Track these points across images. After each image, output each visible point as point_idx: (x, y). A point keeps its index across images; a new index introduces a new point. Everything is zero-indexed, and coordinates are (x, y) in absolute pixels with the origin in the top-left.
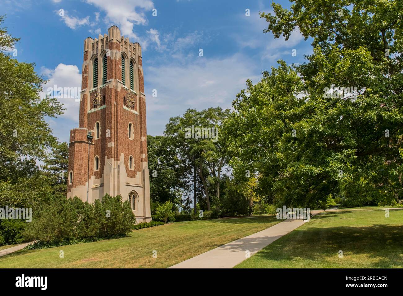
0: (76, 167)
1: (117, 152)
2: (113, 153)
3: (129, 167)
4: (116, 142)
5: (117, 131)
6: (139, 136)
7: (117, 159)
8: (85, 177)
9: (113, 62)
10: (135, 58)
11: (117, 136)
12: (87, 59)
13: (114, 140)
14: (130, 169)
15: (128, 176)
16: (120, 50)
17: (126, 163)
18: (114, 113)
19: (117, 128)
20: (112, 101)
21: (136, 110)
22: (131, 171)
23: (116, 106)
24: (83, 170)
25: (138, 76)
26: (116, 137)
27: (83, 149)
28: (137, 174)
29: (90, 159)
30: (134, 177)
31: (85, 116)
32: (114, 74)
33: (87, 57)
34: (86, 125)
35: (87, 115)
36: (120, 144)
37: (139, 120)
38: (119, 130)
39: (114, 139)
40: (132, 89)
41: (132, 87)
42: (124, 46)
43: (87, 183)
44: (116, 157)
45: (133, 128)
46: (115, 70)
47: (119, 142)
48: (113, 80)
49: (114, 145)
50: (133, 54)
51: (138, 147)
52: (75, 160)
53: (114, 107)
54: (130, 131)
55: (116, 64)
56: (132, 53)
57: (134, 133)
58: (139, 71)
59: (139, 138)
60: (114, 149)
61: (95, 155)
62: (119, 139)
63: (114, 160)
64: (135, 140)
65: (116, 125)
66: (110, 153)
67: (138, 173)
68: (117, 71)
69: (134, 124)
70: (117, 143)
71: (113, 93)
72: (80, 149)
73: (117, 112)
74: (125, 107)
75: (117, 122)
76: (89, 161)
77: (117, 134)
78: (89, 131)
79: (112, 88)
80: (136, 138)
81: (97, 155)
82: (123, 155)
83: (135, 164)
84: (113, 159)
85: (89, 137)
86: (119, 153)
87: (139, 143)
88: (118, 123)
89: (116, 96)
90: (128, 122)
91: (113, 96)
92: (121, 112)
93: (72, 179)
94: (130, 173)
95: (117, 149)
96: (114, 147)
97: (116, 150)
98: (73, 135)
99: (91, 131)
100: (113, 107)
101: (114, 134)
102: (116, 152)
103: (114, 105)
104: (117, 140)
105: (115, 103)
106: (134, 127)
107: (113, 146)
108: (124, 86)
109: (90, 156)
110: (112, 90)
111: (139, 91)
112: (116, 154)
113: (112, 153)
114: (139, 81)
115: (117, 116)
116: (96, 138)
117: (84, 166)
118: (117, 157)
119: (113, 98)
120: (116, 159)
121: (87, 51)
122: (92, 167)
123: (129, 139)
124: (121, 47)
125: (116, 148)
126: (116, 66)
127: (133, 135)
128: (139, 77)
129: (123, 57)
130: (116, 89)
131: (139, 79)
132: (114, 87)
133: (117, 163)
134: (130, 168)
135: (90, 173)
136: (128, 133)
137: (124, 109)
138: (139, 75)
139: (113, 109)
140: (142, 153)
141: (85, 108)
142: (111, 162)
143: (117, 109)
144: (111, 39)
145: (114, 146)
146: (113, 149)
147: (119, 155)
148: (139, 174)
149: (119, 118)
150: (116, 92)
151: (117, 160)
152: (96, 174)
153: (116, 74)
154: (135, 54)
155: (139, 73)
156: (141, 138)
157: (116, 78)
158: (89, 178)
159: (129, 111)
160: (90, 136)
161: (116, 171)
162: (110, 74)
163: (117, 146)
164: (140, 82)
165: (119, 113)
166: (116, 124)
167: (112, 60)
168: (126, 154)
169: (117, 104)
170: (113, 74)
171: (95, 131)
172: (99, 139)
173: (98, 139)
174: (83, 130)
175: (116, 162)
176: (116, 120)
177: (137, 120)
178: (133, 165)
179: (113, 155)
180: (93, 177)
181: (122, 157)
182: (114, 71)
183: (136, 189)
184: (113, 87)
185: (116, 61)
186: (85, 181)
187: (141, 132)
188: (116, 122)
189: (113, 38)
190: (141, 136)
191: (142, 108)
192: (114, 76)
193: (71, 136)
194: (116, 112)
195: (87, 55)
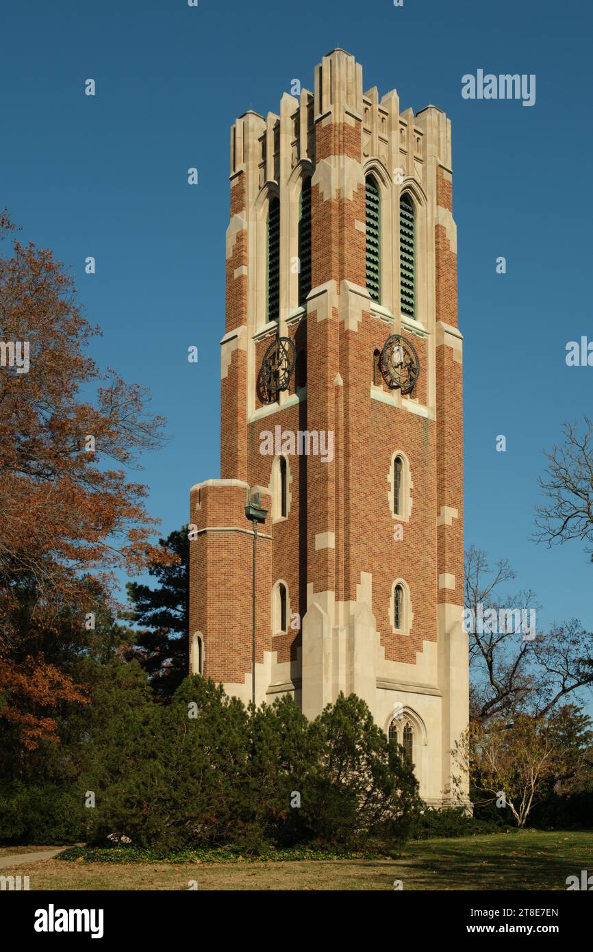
0: (214, 621)
1: (347, 567)
2: (332, 572)
3: (392, 622)
4: (342, 532)
5: (347, 489)
6: (435, 504)
7: (347, 594)
8: (243, 655)
9: (334, 212)
10: (425, 178)
11: (347, 509)
12: (243, 205)
13: (337, 525)
14: (395, 631)
15: (387, 657)
16: (358, 154)
17: (378, 608)
18: (337, 419)
19: (347, 479)
20: (329, 374)
21: (424, 402)
22: (399, 637)
23: (342, 390)
24: (236, 630)
25: (432, 256)
26: (342, 512)
27: (232, 557)
28: (420, 649)
29: (257, 594)
30: (411, 659)
31: (240, 435)
32: (335, 259)
33: (241, 199)
34: (242, 468)
35: (245, 429)
36: (358, 540)
37: (433, 440)
38: (354, 485)
39: (337, 519)
40: (410, 314)
41: (408, 309)
42: (377, 133)
43: (248, 676)
44: (342, 585)
45: (409, 474)
46: (341, 243)
47: (354, 530)
48: (331, 285)
49: (337, 540)
50: (416, 159)
51: (429, 548)
52: (209, 594)
53: (337, 397)
54: (397, 485)
55: (342, 220)
56: (411, 158)
57: (414, 494)
58: (437, 236)
59: (433, 513)
60: (337, 557)
61: (275, 578)
62: (352, 519)
63: (337, 598)
64: (418, 519)
65: (342, 470)
66: (322, 573)
67: (426, 644)
68: (346, 246)
69: (412, 459)
70: (347, 531)
71: (333, 343)
72: (224, 555)
73: (346, 416)
74: (378, 393)
75: (347, 455)
76: (254, 597)
77: (347, 499)
78: (254, 492)
79: (326, 322)
80: (421, 514)
81: (281, 577)
82: (366, 578)
83: (417, 612)
84: (331, 594)
85: (252, 512)
86: (353, 570)
87: (432, 535)
88: (351, 460)
89: (344, 352)
90: (390, 451)
91: (333, 350)
92: (359, 413)
93: (203, 659)
94: (396, 645)
95: (347, 558)
96: (337, 549)
97: (342, 559)
98: (198, 506)
99: (261, 489)
100: (331, 395)
101: (337, 502)
102: (342, 567)
103: (337, 388)
104: (347, 523)
105: (339, 380)
106: (412, 469)
107: (332, 544)
108: (374, 305)
109: (257, 581)
110: (329, 326)
111: (438, 319)
112: (342, 576)
113: (327, 571)
114: (438, 277)
115: (347, 429)
116: (276, 515)
117: (238, 616)
118: (348, 588)
119: (333, 359)
120: (342, 593)
121: (241, 172)
122: (267, 622)
123: (394, 516)
124: (365, 138)
125: (342, 554)
126: (341, 227)
127: (407, 503)
128: (437, 258)
129: (370, 180)
130: (342, 323)
131: (438, 267)
132: (335, 314)
133: (347, 609)
134: (397, 624)
135: (258, 641)
136: (391, 496)
137: (374, 402)
138: (437, 250)
139: (330, 405)
140: (441, 570)
141: (240, 405)
142: (324, 603)
143: (346, 402)
144: (325, 111)
145: (337, 545)
146: (332, 556)
147: (352, 580)
148: (429, 650)
149: (354, 438)
150: (344, 335)
151: (347, 598)
152: (277, 644)
153: (342, 262)
154: (421, 161)
155: (437, 243)
156: (439, 514)
157: (342, 278)
158: (255, 657)
159: (392, 409)
160: (255, 509)
161: (343, 636)
162: (322, 260)
163: (347, 546)
164: (442, 280)
165: (352, 419)
166: (342, 461)
167: (328, 203)
168: (382, 574)
169: (347, 385)
170: (330, 260)
171: (274, 490)
172: (287, 518)
173: (284, 519)
174: (231, 488)
175: (341, 603)
176: (341, 447)
177: (425, 443)
178: (408, 617)
179: (331, 580)
180: (270, 657)
181: (365, 586)
182: (335, 248)
183: (418, 702)
184: (330, 316)
185: (342, 204)
186: (245, 670)
187: (441, 488)
188: (341, 454)
189: (331, 108)
190: (441, 503)
191: (447, 391)
192: (335, 268)
193: (193, 510)
194: (341, 415)
195: (243, 191)
